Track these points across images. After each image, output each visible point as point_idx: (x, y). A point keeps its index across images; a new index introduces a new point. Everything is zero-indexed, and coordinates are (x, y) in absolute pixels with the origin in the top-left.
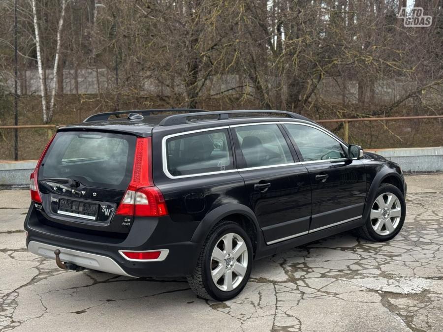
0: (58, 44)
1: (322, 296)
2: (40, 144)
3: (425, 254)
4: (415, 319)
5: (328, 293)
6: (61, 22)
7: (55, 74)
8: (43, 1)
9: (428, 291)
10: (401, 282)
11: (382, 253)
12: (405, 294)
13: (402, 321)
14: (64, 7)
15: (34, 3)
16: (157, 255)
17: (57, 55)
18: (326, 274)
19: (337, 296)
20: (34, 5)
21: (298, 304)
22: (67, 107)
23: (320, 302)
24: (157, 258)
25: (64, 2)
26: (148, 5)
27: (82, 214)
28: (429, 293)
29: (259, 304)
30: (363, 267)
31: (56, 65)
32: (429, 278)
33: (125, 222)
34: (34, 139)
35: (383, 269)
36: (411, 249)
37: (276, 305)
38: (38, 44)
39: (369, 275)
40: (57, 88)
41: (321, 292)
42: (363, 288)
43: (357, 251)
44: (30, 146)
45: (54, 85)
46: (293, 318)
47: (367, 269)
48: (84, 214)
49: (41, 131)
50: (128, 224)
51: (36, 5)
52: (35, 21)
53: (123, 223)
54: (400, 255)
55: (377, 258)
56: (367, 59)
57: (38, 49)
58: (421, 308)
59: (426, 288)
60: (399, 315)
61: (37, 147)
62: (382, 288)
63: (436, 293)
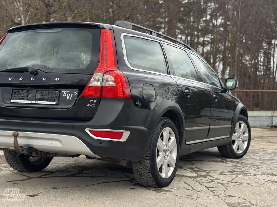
16: (120, 135)
18: (222, 173)
24: (119, 139)
27: (40, 100)
29: (194, 190)
33: (90, 104)
37: (209, 189)
46: (235, 197)
48: (43, 100)
50: (94, 106)
53: (88, 105)
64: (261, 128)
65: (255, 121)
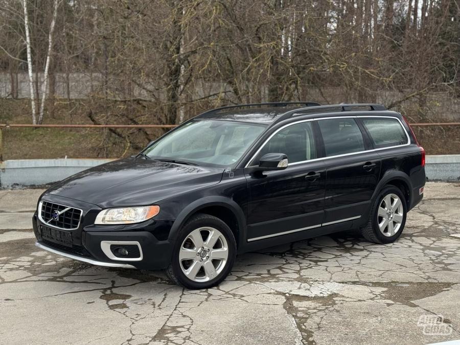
0: (50, 46)
1: (228, 297)
2: (28, 149)
3: (351, 260)
4: (308, 321)
5: (234, 295)
6: (53, 24)
7: (46, 78)
8: (36, 1)
9: (336, 295)
10: (313, 285)
11: (309, 259)
12: (312, 297)
13: (295, 322)
14: (56, 7)
15: (25, 3)
17: (48, 57)
18: (243, 277)
19: (243, 298)
20: (25, 5)
21: (199, 305)
22: (59, 112)
23: (222, 303)
25: (56, 3)
26: (128, 6)
28: (336, 297)
29: (159, 305)
30: (283, 271)
31: (47, 68)
32: (343, 283)
34: (22, 145)
35: (301, 274)
36: (341, 255)
37: (176, 306)
38: (28, 46)
39: (284, 279)
40: (48, 92)
41: (229, 294)
42: (272, 291)
43: (285, 256)
44: (18, 151)
45: (44, 88)
46: (188, 318)
47: (287, 273)
49: (30, 136)
51: (28, 5)
52: (26, 22)
54: (326, 261)
55: (301, 263)
56: (342, 66)
57: (29, 50)
58: (321, 310)
59: (335, 292)
60: (295, 317)
61: (25, 153)
62: (291, 291)
63: (343, 296)
64: (448, 181)
65: (438, 171)
